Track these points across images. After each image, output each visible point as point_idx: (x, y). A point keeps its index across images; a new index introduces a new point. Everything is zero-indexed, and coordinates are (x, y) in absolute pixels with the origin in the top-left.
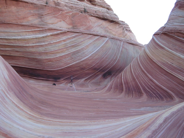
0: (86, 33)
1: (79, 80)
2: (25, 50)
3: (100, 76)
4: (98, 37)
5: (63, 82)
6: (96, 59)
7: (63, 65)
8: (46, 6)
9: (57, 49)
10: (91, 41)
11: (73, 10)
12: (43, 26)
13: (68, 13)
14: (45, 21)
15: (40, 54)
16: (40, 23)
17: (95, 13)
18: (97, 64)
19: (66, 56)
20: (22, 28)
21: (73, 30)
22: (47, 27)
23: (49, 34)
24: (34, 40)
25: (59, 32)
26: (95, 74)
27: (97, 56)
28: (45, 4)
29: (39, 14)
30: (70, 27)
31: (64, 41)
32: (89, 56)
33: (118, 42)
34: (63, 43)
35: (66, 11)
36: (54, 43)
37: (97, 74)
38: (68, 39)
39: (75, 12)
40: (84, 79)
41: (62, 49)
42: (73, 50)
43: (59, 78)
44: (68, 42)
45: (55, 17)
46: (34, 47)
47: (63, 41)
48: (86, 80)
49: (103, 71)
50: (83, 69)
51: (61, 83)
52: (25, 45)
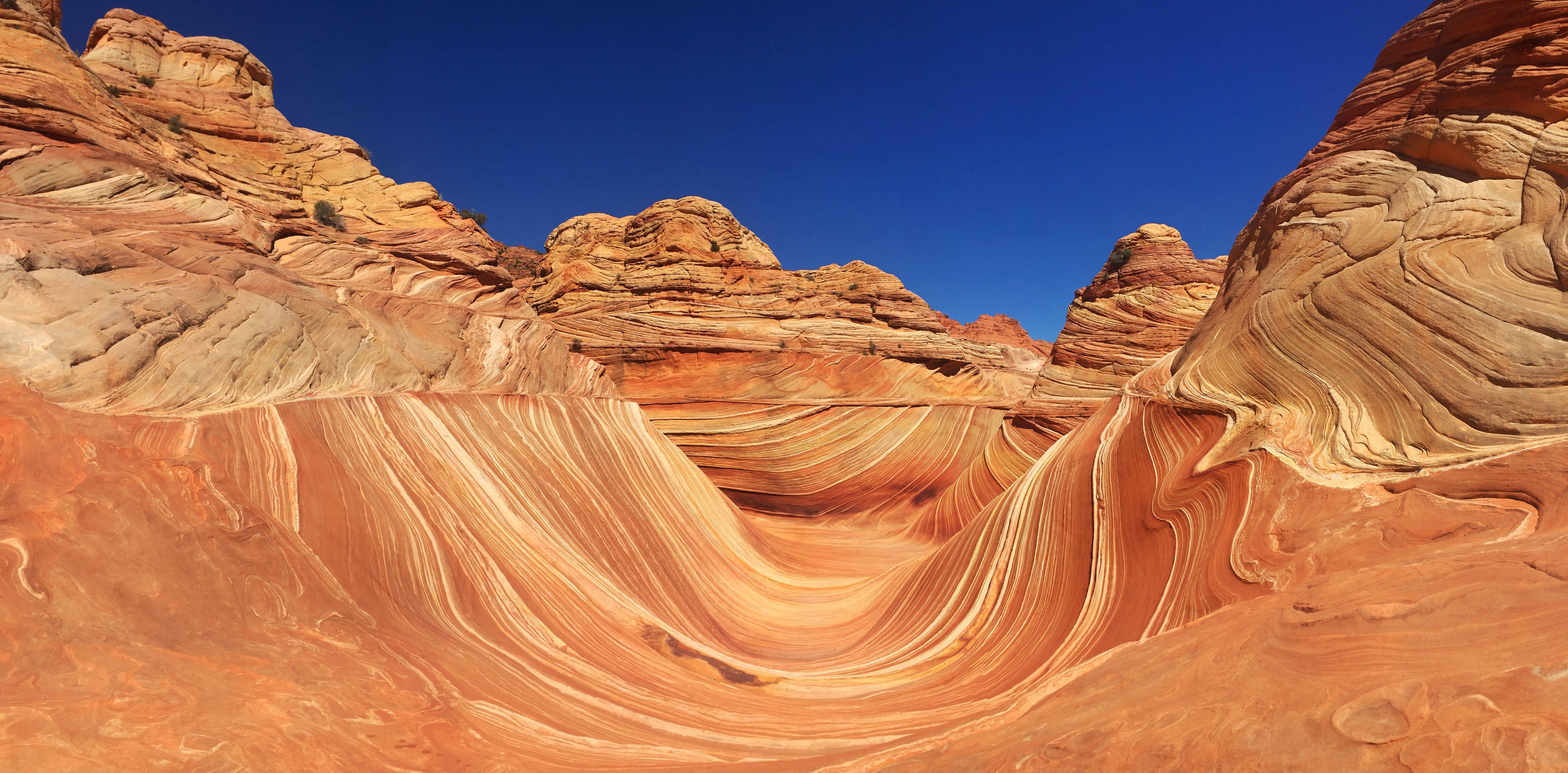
0: (875, 403)
1: (858, 514)
2: (745, 456)
3: (907, 502)
4: (906, 408)
5: (824, 518)
6: (898, 464)
7: (822, 484)
8: (779, 352)
9: (811, 447)
10: (888, 422)
11: (844, 351)
12: (775, 401)
13: (829, 359)
14: (781, 388)
15: (774, 461)
16: (771, 394)
17: (898, 349)
18: (899, 475)
19: (830, 463)
20: (734, 410)
21: (844, 401)
22: (785, 402)
23: (792, 417)
24: (761, 433)
25: (811, 410)
26: (894, 499)
27: (900, 456)
28: (778, 348)
29: (767, 373)
30: (838, 392)
31: (825, 428)
32: (882, 458)
33: (961, 410)
34: (823, 434)
35: (826, 357)
36: (804, 435)
37: (899, 498)
38: (832, 423)
39: (847, 353)
40: (869, 511)
41: (821, 447)
42: (846, 447)
43: (816, 512)
44: (833, 429)
45: (801, 375)
46: (762, 449)
47: (821, 431)
48: (872, 512)
49: (915, 490)
50: (867, 489)
51: (820, 522)
52: (743, 445)
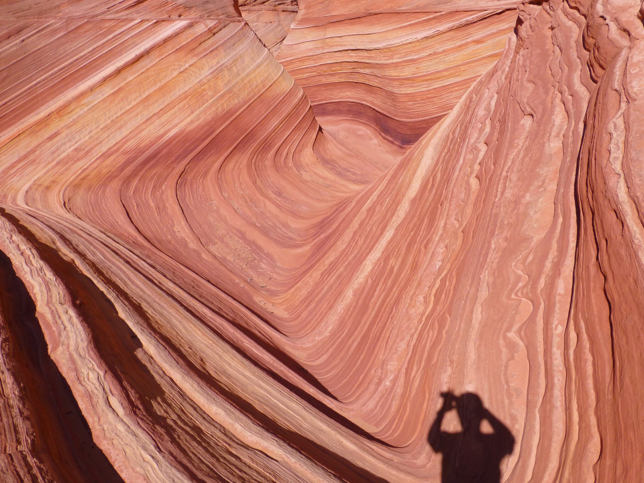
2: (384, 74)
9: (442, 67)
15: (403, 81)
19: (453, 87)
20: (395, 22)
22: (448, 8)
23: (445, 27)
24: (404, 49)
25: (473, 17)
31: (478, 41)
34: (471, 49)
36: (444, 51)
38: (493, 34)
41: (458, 66)
44: (488, 43)
46: (398, 66)
47: (473, 44)
52: (386, 62)
